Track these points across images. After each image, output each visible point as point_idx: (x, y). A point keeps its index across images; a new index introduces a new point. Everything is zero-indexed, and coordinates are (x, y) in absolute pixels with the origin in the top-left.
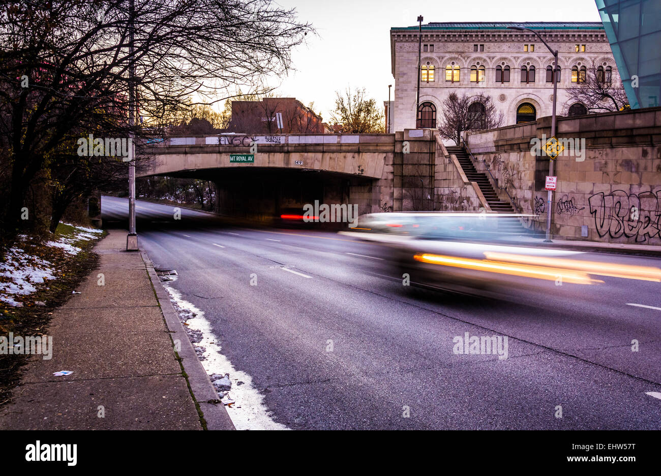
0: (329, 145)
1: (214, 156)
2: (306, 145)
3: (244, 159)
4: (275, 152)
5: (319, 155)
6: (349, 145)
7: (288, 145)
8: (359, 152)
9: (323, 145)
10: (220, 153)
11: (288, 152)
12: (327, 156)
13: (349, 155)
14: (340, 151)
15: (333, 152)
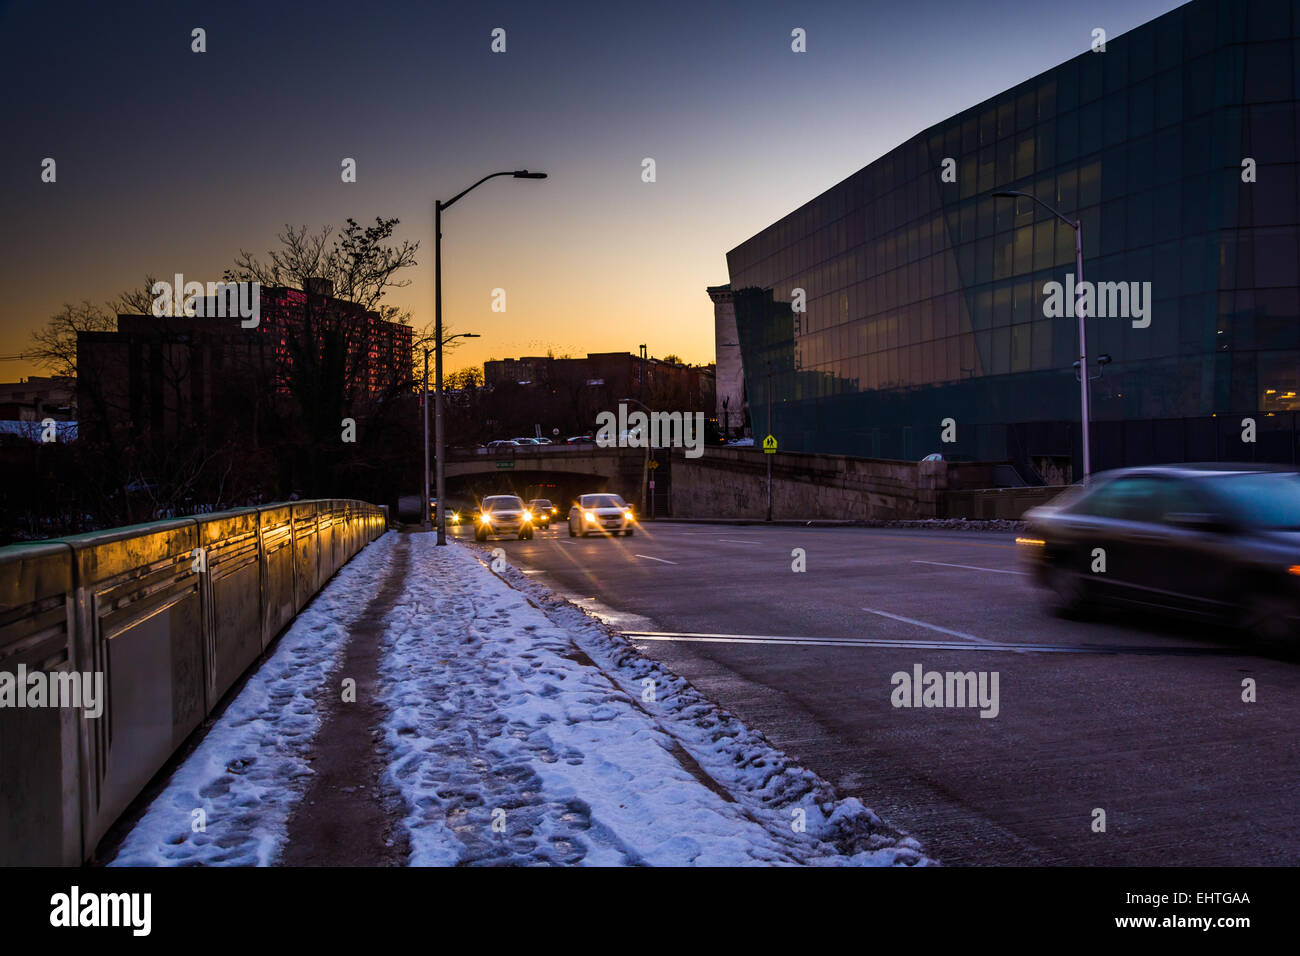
0: (570, 452)
1: (485, 463)
2: (553, 453)
3: (506, 465)
4: (529, 458)
5: (563, 460)
6: (584, 452)
7: (540, 453)
8: (593, 457)
9: (566, 452)
10: (489, 460)
11: (540, 459)
12: (570, 460)
13: (586, 460)
14: (579, 457)
15: (574, 457)
